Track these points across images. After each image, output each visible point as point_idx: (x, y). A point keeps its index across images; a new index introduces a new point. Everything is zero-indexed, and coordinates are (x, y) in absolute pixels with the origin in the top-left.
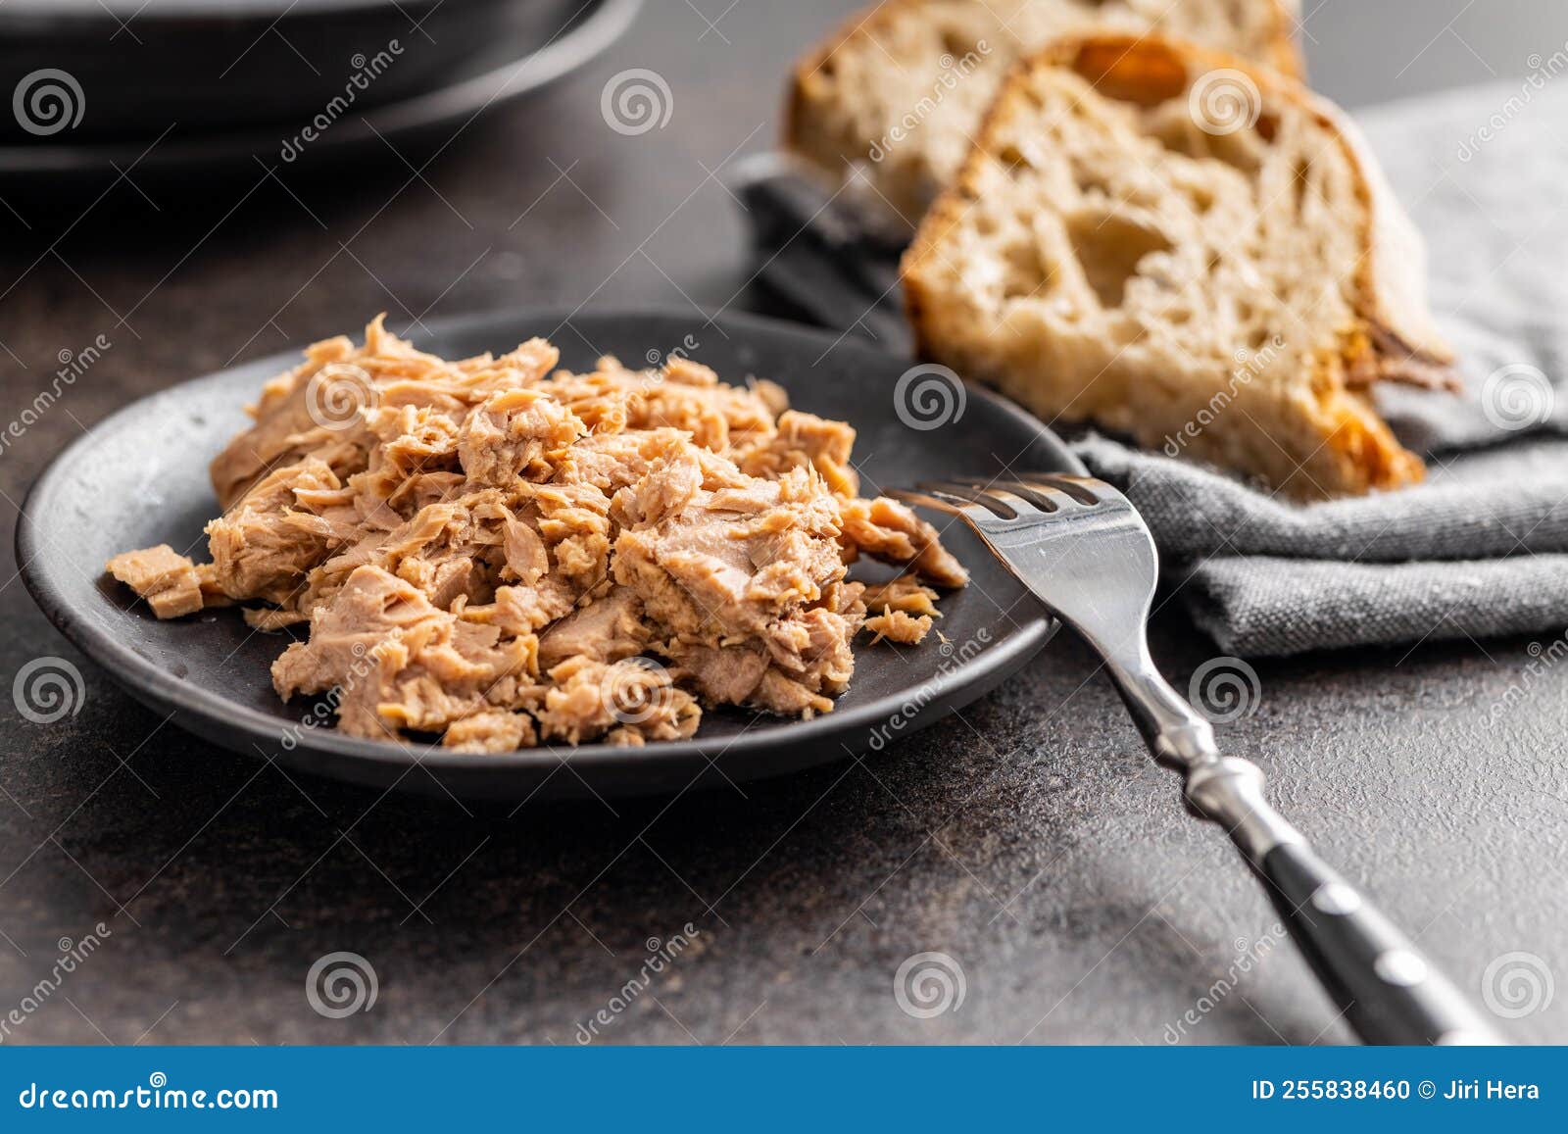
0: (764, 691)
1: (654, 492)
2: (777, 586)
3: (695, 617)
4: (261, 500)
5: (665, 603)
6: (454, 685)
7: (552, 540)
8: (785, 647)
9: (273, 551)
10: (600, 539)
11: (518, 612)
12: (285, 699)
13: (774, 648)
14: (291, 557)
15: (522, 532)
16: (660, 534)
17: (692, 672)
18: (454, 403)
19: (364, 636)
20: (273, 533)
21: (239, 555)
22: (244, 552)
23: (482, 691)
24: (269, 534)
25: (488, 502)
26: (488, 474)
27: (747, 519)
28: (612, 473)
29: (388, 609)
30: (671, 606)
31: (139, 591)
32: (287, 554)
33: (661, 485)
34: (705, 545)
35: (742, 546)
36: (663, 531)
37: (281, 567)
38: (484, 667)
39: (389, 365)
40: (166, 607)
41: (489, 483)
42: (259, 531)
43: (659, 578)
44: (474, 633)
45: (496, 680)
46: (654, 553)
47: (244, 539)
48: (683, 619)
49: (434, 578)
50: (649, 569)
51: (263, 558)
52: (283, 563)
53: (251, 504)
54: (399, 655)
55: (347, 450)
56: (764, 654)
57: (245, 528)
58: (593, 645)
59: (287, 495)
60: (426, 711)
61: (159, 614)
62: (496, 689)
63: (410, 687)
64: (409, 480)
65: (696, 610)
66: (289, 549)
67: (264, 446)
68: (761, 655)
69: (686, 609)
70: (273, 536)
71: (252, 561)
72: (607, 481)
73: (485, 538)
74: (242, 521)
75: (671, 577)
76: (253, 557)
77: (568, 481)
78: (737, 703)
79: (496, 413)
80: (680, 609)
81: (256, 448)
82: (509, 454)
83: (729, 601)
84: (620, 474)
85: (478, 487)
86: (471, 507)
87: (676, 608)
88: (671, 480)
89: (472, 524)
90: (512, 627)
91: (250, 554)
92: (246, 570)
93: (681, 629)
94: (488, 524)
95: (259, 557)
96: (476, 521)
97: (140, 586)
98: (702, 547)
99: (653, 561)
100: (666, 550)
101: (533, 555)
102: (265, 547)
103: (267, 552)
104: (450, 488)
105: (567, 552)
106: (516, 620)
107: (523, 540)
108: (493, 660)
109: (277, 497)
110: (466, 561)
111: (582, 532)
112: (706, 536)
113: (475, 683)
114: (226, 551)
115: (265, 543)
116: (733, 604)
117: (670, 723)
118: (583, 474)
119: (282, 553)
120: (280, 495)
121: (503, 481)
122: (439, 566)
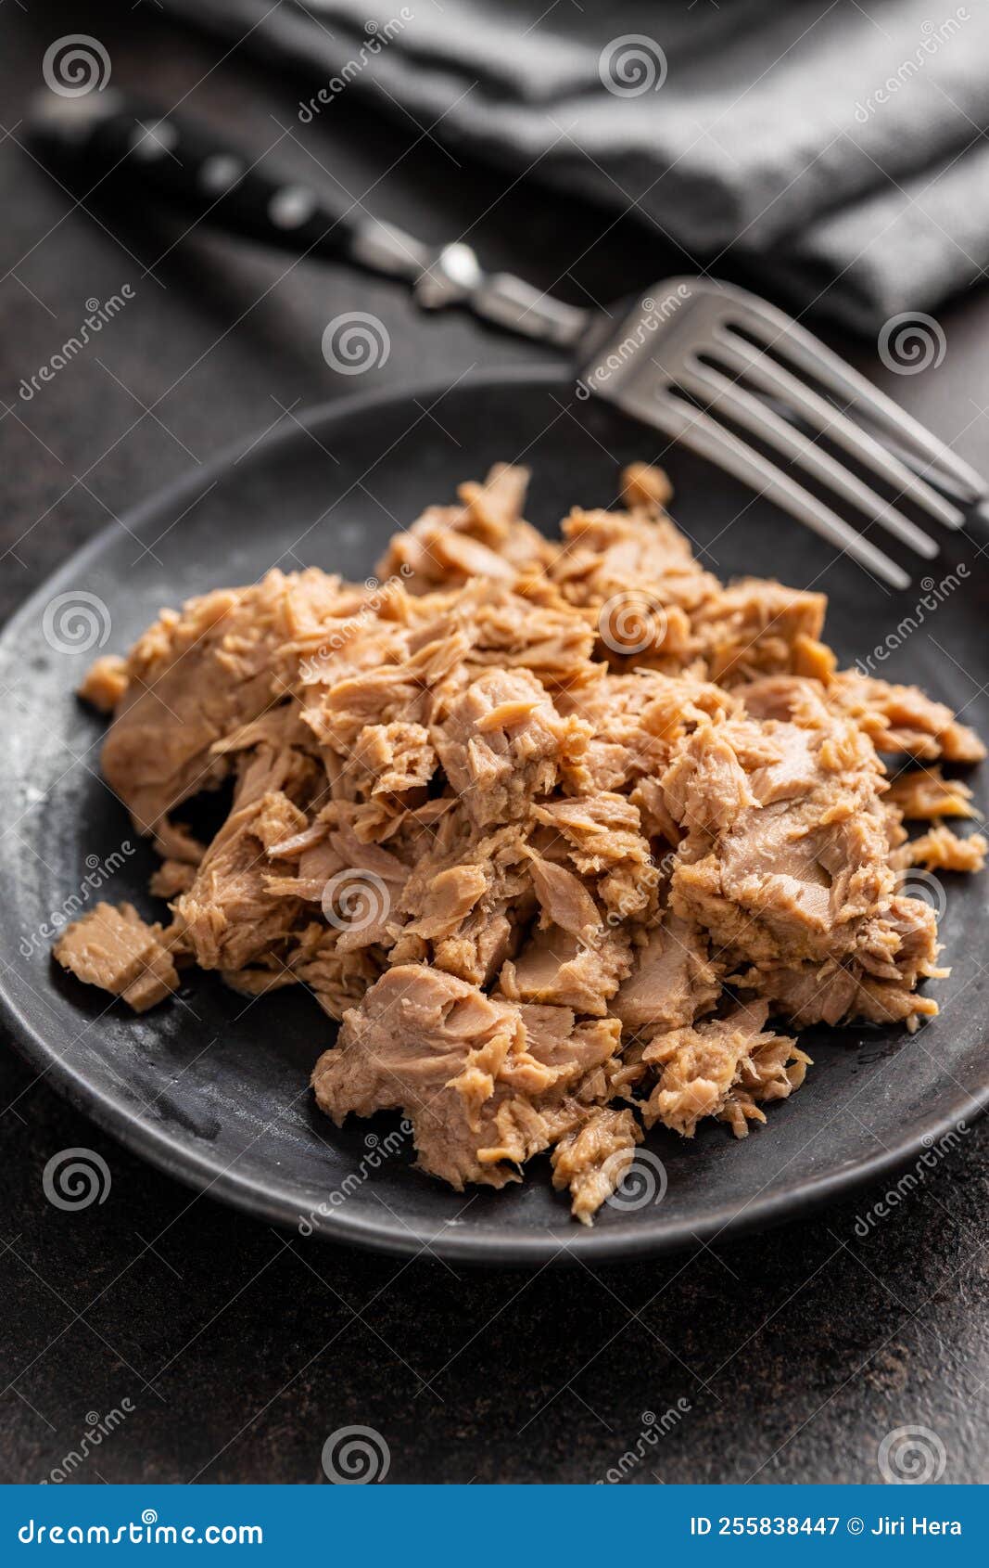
0: (860, 1006)
1: (699, 808)
2: (863, 899)
3: (775, 945)
4: (224, 858)
5: (740, 933)
6: (545, 1099)
7: (593, 881)
8: (877, 957)
9: (257, 922)
10: (649, 872)
11: (588, 989)
12: (339, 1124)
13: (865, 961)
14: (279, 921)
15: (557, 876)
16: (719, 858)
17: (776, 998)
18: (408, 691)
19: (432, 1062)
20: (253, 902)
21: (224, 938)
22: (229, 934)
23: (572, 1091)
24: (250, 905)
25: (508, 845)
26: (501, 813)
27: (798, 805)
28: (624, 766)
29: (450, 1019)
30: (746, 937)
31: (111, 991)
32: (271, 919)
33: (705, 797)
34: (769, 860)
35: (804, 848)
36: (721, 853)
37: (270, 938)
38: (570, 1068)
39: (313, 645)
40: (143, 999)
41: (505, 822)
42: (240, 905)
43: (731, 913)
44: (542, 1021)
45: (585, 1076)
46: (721, 888)
47: (225, 920)
48: (761, 948)
49: (478, 959)
50: (718, 906)
51: (251, 933)
52: (271, 932)
53: (216, 867)
54: (484, 1088)
55: (293, 760)
56: (855, 968)
57: (223, 905)
58: (678, 1011)
59: (249, 843)
60: (527, 1142)
61: (138, 1009)
62: (586, 1086)
63: (503, 1118)
64: (400, 819)
65: (774, 936)
66: (273, 913)
67: (175, 746)
68: (851, 969)
69: (764, 938)
70: (255, 905)
71: (240, 941)
72: (621, 777)
73: (514, 889)
74: (217, 897)
75: (743, 908)
76: (238, 938)
77: (585, 793)
78: (833, 1025)
79: (490, 732)
80: (756, 939)
81: (165, 748)
82: (520, 785)
83: (817, 929)
84: (632, 762)
85: (494, 829)
86: (493, 857)
87: (752, 939)
88: (718, 793)
89: (497, 876)
90: (585, 1007)
91: (236, 934)
92: (235, 952)
93: (761, 958)
94: (512, 870)
95: (245, 934)
96: (502, 872)
97: (112, 985)
98: (768, 865)
99: (722, 895)
100: (732, 880)
101: (580, 906)
102: (250, 920)
103: (252, 927)
104: (446, 818)
105: (618, 896)
106: (588, 998)
107: (561, 889)
108: (576, 1054)
109: (239, 850)
110: (504, 925)
111: (627, 864)
112: (767, 847)
113: (563, 1087)
114: (211, 940)
115: (248, 917)
116: (823, 933)
117: (780, 1079)
118: (598, 779)
119: (267, 919)
120: (241, 844)
121: (520, 814)
122: (477, 939)
